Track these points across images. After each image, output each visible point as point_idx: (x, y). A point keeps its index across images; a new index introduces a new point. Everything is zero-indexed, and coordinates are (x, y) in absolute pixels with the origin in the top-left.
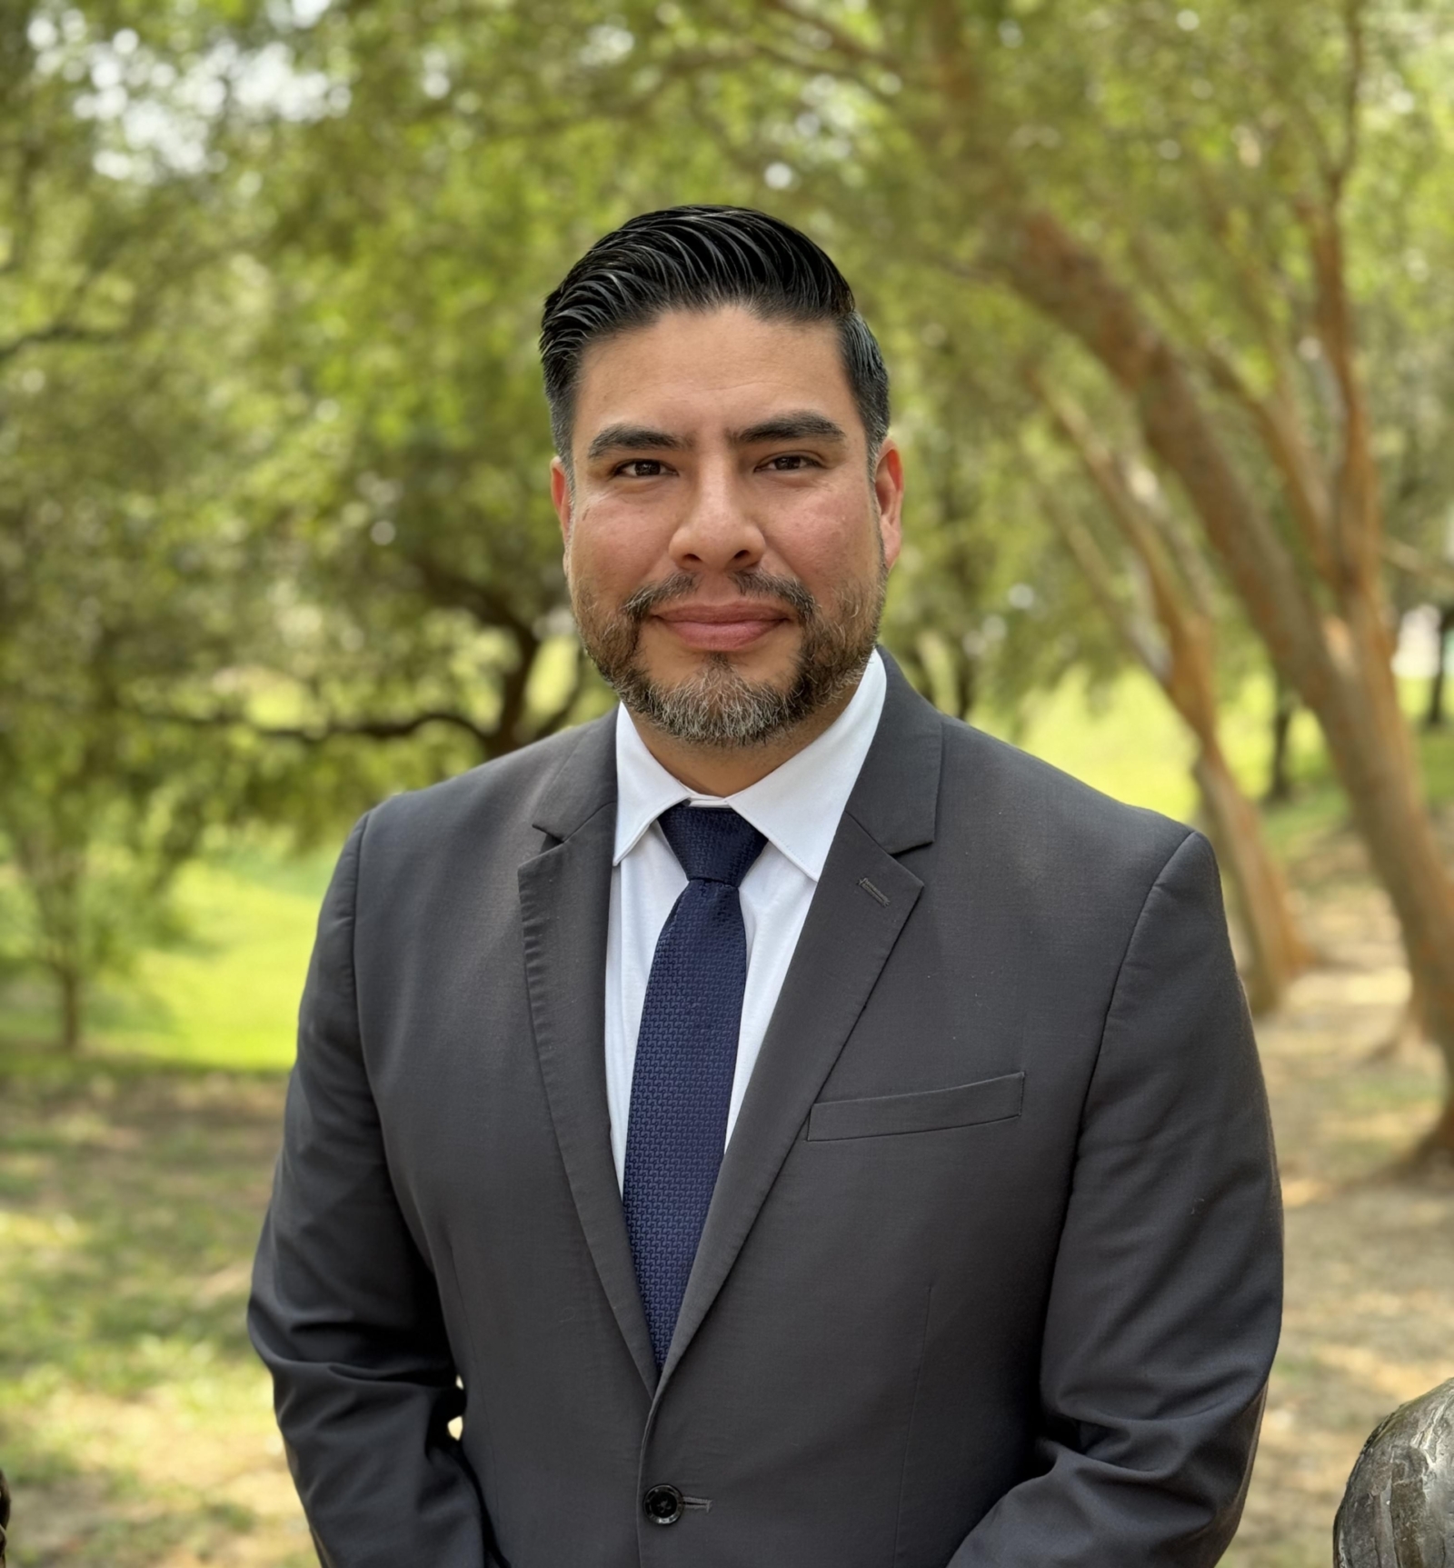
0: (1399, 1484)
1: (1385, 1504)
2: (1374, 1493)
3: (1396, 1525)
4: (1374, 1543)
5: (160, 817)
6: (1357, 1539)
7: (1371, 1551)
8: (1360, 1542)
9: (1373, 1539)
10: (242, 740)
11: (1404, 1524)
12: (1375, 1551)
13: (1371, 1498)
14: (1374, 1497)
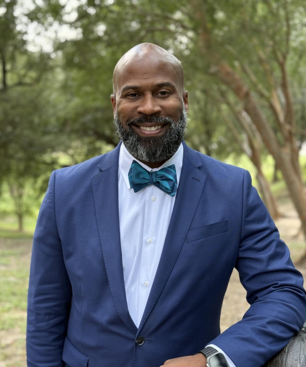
10: (57, 167)
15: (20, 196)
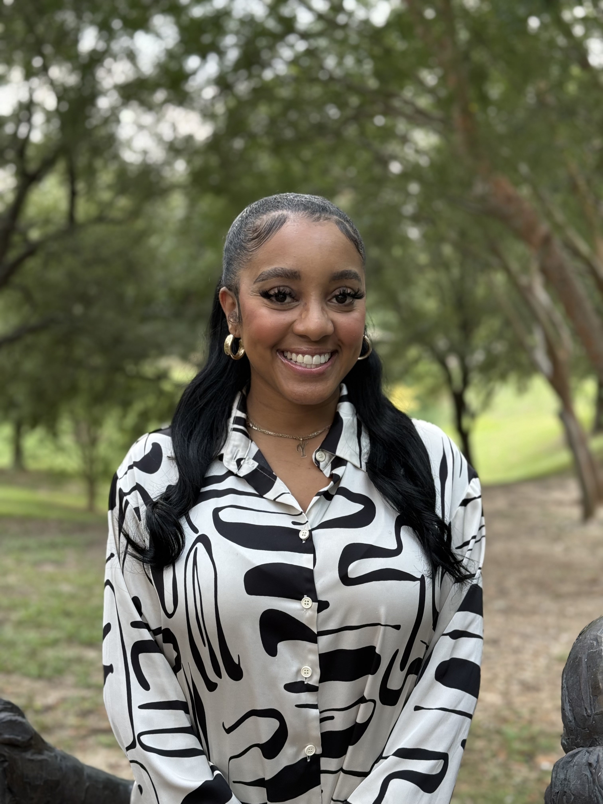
0: (591, 652)
1: (585, 660)
2: (580, 656)
3: (588, 670)
4: (578, 679)
6: (571, 677)
7: (577, 682)
8: (572, 678)
9: (578, 677)
10: (167, 387)
11: (592, 669)
12: (579, 682)
13: (579, 658)
14: (580, 658)
15: (94, 442)
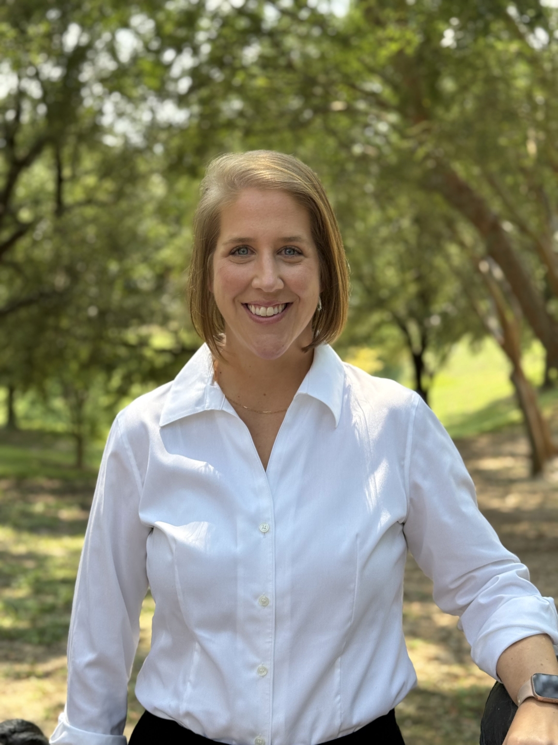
5: (116, 381)
10: (148, 353)
